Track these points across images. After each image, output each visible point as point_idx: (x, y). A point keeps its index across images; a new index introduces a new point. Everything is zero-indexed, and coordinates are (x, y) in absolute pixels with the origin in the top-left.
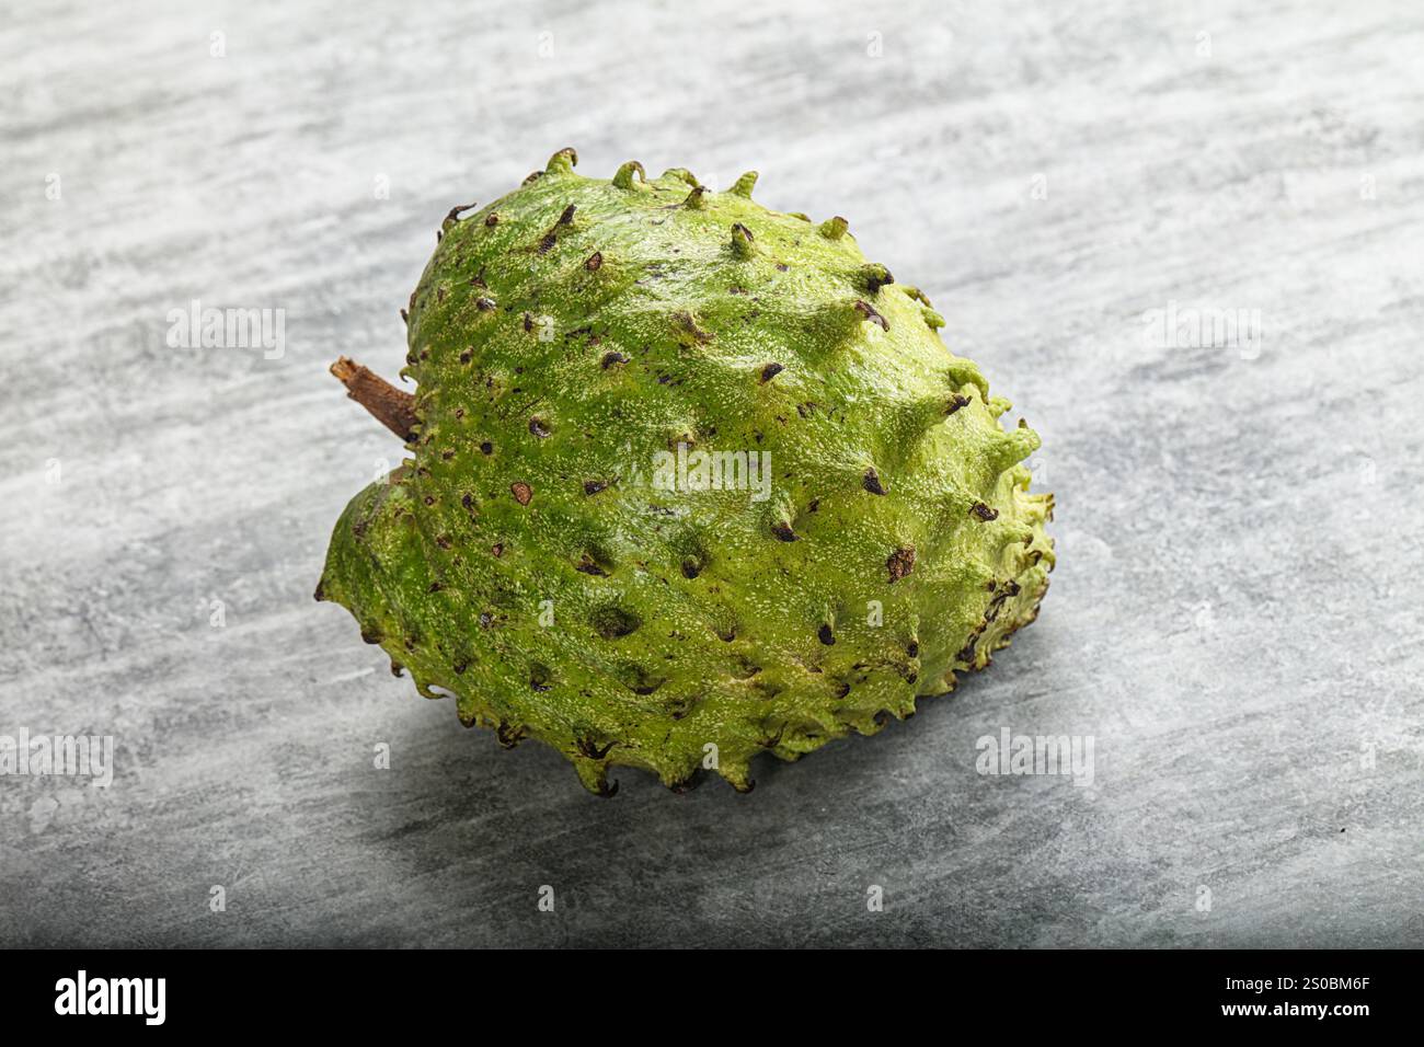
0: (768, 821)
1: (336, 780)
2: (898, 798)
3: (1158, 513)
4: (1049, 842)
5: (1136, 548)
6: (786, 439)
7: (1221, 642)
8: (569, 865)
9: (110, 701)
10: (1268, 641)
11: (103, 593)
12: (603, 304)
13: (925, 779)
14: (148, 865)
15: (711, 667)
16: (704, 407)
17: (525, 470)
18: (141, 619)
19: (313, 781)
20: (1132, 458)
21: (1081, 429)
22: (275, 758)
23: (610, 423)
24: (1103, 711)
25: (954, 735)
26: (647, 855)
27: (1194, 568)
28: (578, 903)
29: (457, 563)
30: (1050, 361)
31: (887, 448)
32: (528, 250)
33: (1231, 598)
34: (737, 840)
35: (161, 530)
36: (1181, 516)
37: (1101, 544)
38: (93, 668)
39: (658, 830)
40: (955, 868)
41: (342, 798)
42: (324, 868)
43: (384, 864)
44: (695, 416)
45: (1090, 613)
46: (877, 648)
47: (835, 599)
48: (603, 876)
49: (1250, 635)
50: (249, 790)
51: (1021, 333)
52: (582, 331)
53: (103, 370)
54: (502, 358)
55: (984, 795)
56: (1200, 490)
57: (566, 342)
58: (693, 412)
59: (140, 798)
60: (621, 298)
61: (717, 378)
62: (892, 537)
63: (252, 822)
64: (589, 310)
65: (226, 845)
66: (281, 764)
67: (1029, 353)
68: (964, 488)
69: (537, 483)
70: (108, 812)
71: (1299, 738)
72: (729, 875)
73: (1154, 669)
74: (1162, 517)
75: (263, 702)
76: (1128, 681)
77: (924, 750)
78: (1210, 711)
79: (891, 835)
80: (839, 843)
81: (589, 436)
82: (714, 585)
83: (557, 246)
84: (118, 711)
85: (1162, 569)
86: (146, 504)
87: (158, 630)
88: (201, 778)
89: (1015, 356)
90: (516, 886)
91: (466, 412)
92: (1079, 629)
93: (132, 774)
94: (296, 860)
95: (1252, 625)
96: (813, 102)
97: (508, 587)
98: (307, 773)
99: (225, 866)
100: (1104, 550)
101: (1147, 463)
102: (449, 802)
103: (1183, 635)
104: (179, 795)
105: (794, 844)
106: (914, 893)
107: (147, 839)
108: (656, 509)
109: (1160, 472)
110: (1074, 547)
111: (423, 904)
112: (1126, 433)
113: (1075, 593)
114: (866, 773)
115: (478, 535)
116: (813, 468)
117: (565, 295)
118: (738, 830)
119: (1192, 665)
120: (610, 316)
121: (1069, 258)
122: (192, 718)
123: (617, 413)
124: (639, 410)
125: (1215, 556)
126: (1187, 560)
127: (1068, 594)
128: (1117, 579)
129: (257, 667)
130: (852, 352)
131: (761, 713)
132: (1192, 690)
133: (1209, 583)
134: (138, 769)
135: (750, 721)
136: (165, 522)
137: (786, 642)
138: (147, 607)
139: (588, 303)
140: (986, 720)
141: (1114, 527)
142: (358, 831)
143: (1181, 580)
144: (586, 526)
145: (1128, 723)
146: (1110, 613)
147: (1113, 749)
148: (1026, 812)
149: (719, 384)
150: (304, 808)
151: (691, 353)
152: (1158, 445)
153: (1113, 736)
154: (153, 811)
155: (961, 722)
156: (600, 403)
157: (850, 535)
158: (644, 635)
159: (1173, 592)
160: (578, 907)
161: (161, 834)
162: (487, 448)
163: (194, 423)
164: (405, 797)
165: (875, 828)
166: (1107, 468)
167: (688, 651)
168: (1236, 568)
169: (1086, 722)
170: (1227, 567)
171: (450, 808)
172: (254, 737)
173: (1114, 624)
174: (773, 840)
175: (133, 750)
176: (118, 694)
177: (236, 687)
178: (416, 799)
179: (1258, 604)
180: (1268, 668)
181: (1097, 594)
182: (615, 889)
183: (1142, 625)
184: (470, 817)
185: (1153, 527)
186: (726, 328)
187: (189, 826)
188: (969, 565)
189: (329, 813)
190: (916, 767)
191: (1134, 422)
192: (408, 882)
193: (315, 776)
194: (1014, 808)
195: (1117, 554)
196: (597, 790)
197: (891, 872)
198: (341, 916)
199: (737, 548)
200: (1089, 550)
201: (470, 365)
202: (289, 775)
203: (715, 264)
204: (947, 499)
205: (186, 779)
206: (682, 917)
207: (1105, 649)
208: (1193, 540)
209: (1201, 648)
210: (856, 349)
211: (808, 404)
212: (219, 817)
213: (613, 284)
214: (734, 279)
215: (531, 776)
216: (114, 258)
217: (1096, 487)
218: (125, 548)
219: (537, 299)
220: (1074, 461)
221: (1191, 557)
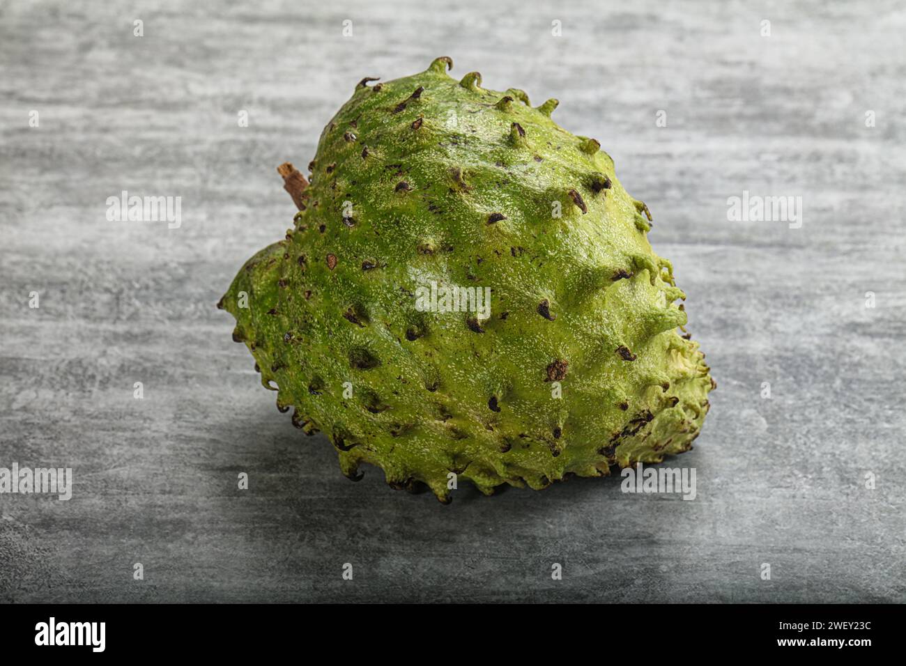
0: (452, 526)
1: (206, 429)
2: (541, 536)
3: (812, 414)
4: (621, 588)
5: (785, 429)
6: (497, 267)
7: (806, 500)
8: (315, 516)
9: (102, 347)
10: (837, 508)
11: (137, 286)
12: (414, 152)
13: (565, 529)
14: (66, 445)
15: (421, 407)
16: (451, 232)
17: (337, 248)
18: (150, 306)
19: (193, 425)
20: (815, 376)
21: (793, 351)
22: (178, 406)
23: (391, 228)
24: (703, 521)
25: (600, 509)
26: (366, 525)
27: (815, 452)
28: (306, 540)
29: (289, 299)
30: (798, 306)
31: (568, 293)
32: (387, 109)
33: (828, 476)
34: (426, 532)
35: (193, 260)
36: (826, 418)
37: (763, 420)
38: (106, 326)
39: (382, 512)
40: (552, 587)
41: (204, 439)
42: (168, 476)
43: (204, 484)
44: (443, 236)
45: (731, 460)
46: (537, 426)
47: (507, 382)
48: (331, 529)
49: (826, 502)
50: (151, 420)
51: (790, 284)
52: (395, 166)
53: (216, 162)
54: (348, 173)
55: (596, 549)
56: (847, 406)
57: (384, 171)
58: (442, 233)
59: (85, 406)
60: (426, 151)
61: (464, 215)
62: (555, 352)
63: (143, 438)
64: (404, 153)
65: (118, 447)
66: (180, 410)
67: (787, 297)
68: (620, 336)
69: (341, 257)
70: (62, 409)
71: (821, 572)
72: (408, 550)
73: (752, 504)
74: (813, 416)
75: (190, 372)
76: (731, 508)
77: (575, 512)
78: (773, 540)
79: (523, 556)
80: (488, 551)
81: (377, 233)
82: (429, 351)
83: (405, 111)
84: (104, 354)
85: (794, 446)
86: (193, 243)
87: (155, 315)
88: (128, 405)
89: (777, 296)
90: (275, 520)
91: (320, 203)
92: (718, 468)
93: (90, 391)
94: (154, 467)
95: (832, 495)
96: (740, 117)
97: (310, 321)
98: (193, 420)
99: (110, 459)
100: (764, 424)
101: (823, 381)
102: (265, 460)
103: (784, 490)
104: (110, 411)
105: (460, 544)
106: (517, 593)
107: (75, 430)
108: (403, 291)
109: (828, 389)
110: (746, 419)
111: (213, 514)
112: (820, 360)
113: (729, 446)
114: (531, 515)
115: (303, 283)
116: (510, 290)
117: (394, 141)
118: (430, 525)
119: (778, 509)
120: (415, 160)
121: (848, 247)
122: (145, 370)
123: (397, 223)
124: (410, 223)
125: (833, 448)
126: (813, 446)
127: (724, 445)
128: (761, 444)
129: (201, 353)
130: (562, 224)
131: (456, 450)
132: (769, 524)
133: (820, 463)
134: (95, 390)
135: (447, 453)
136: (198, 256)
137: (473, 404)
138: (157, 301)
139: (405, 149)
140: (625, 505)
141: (778, 413)
142: (201, 461)
143: (802, 457)
144: (361, 291)
145: (715, 532)
146: (745, 464)
147: (696, 545)
148: (617, 567)
149: (464, 220)
150: (177, 439)
151: (455, 196)
152: (837, 372)
153: (701, 537)
154: (88, 415)
155: (609, 502)
156: (389, 214)
157: (525, 342)
158: (381, 373)
159: (793, 462)
160: (305, 543)
161: (85, 430)
162: (323, 228)
163: (250, 204)
164: (241, 450)
165: (516, 549)
166: (795, 377)
167: (407, 392)
168: (843, 459)
169: (689, 524)
170: (837, 456)
171: (264, 464)
172: (173, 391)
173: (743, 471)
174: (448, 537)
175: (99, 378)
176: (110, 344)
177: (181, 359)
178: (247, 453)
179: (844, 484)
180: (827, 524)
181: (742, 450)
182: (334, 538)
183: (760, 476)
184: (273, 472)
185: (804, 420)
186: (483, 186)
187: (104, 430)
188: (612, 388)
189: (190, 446)
190: (564, 520)
191: (830, 355)
192: (212, 498)
193: (195, 423)
194: (611, 562)
195: (770, 430)
196: (347, 474)
197: (509, 578)
198: (160, 506)
199: (448, 330)
200: (754, 423)
201: (332, 174)
202: (180, 418)
203: (493, 145)
204: (603, 339)
205: (119, 403)
206: (364, 567)
207: (728, 484)
208: (825, 435)
209: (791, 500)
210: (566, 222)
211: (519, 248)
212: (124, 430)
213: (425, 141)
214: (501, 157)
215: (323, 459)
216: (262, 102)
217: (781, 387)
218: (166, 265)
219: (378, 141)
220: (777, 368)
221: (817, 444)
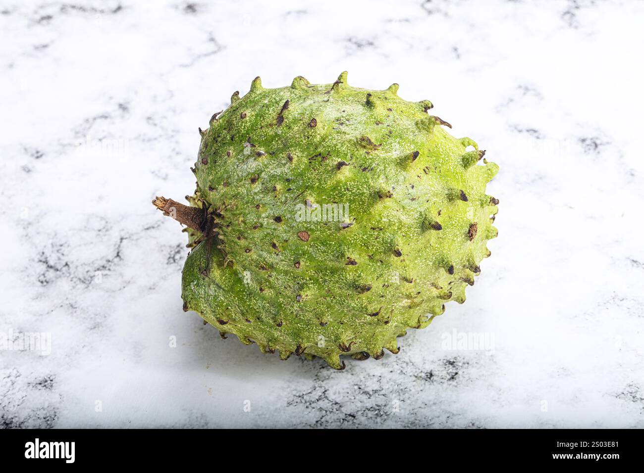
6: (423, 185)
12: (323, 142)
17: (303, 225)
23: (345, 194)
32: (271, 125)
46: (458, 272)
52: (316, 156)
57: (311, 162)
58: (382, 181)
60: (330, 138)
61: (387, 164)
62: (467, 220)
64: (316, 145)
69: (311, 229)
83: (286, 120)
91: (261, 205)
108: (374, 229)
117: (301, 141)
120: (328, 146)
123: (347, 189)
124: (357, 186)
149: (389, 167)
151: (372, 155)
156: (337, 187)
157: (454, 222)
162: (278, 219)
167: (390, 292)
186: (382, 141)
201: (256, 183)
203: (363, 114)
211: (426, 167)
213: (324, 132)
214: (375, 118)
219: (287, 146)
